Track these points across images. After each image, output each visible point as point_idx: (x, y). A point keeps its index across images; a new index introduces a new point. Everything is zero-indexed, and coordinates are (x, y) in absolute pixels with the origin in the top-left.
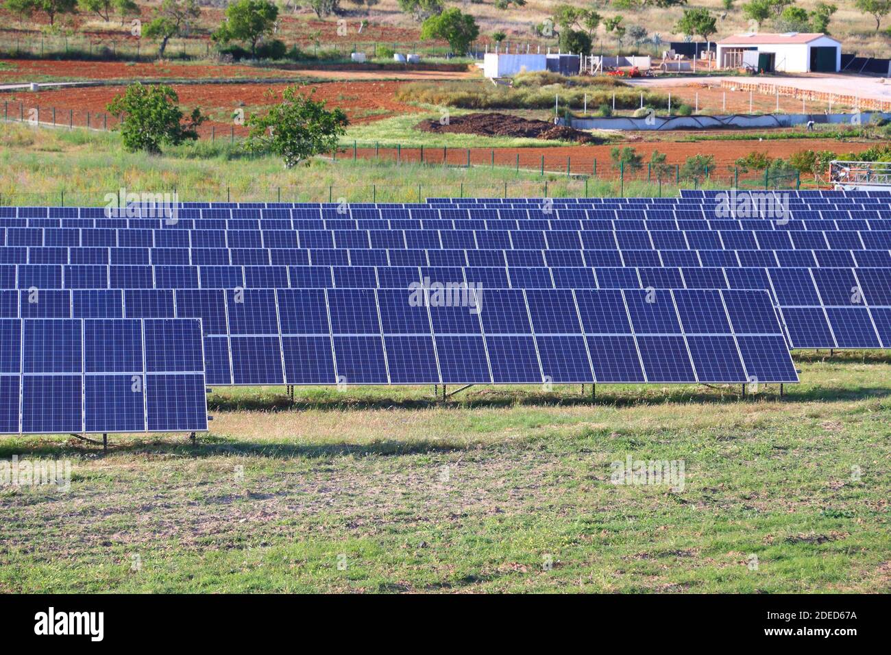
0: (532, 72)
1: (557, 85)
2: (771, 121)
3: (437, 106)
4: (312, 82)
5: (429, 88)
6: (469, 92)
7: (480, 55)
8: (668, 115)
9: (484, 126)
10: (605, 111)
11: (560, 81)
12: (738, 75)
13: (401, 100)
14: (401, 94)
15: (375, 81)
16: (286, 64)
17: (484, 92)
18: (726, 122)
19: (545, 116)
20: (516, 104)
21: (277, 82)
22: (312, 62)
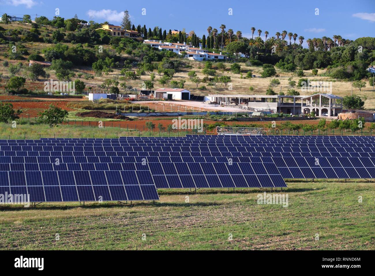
0: (104, 99)
1: (112, 103)
2: (177, 114)
3: (80, 109)
4: (39, 101)
5: (76, 103)
6: (89, 105)
7: (87, 94)
8: (148, 112)
9: (97, 115)
10: (130, 111)
11: (112, 102)
12: (162, 100)
13: (68, 107)
14: (68, 105)
15: (58, 101)
16: (29, 96)
17: (92, 105)
18: (164, 114)
19: (113, 112)
20: (102, 108)
21: (28, 101)
22: (36, 95)
